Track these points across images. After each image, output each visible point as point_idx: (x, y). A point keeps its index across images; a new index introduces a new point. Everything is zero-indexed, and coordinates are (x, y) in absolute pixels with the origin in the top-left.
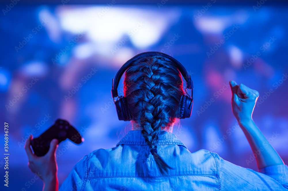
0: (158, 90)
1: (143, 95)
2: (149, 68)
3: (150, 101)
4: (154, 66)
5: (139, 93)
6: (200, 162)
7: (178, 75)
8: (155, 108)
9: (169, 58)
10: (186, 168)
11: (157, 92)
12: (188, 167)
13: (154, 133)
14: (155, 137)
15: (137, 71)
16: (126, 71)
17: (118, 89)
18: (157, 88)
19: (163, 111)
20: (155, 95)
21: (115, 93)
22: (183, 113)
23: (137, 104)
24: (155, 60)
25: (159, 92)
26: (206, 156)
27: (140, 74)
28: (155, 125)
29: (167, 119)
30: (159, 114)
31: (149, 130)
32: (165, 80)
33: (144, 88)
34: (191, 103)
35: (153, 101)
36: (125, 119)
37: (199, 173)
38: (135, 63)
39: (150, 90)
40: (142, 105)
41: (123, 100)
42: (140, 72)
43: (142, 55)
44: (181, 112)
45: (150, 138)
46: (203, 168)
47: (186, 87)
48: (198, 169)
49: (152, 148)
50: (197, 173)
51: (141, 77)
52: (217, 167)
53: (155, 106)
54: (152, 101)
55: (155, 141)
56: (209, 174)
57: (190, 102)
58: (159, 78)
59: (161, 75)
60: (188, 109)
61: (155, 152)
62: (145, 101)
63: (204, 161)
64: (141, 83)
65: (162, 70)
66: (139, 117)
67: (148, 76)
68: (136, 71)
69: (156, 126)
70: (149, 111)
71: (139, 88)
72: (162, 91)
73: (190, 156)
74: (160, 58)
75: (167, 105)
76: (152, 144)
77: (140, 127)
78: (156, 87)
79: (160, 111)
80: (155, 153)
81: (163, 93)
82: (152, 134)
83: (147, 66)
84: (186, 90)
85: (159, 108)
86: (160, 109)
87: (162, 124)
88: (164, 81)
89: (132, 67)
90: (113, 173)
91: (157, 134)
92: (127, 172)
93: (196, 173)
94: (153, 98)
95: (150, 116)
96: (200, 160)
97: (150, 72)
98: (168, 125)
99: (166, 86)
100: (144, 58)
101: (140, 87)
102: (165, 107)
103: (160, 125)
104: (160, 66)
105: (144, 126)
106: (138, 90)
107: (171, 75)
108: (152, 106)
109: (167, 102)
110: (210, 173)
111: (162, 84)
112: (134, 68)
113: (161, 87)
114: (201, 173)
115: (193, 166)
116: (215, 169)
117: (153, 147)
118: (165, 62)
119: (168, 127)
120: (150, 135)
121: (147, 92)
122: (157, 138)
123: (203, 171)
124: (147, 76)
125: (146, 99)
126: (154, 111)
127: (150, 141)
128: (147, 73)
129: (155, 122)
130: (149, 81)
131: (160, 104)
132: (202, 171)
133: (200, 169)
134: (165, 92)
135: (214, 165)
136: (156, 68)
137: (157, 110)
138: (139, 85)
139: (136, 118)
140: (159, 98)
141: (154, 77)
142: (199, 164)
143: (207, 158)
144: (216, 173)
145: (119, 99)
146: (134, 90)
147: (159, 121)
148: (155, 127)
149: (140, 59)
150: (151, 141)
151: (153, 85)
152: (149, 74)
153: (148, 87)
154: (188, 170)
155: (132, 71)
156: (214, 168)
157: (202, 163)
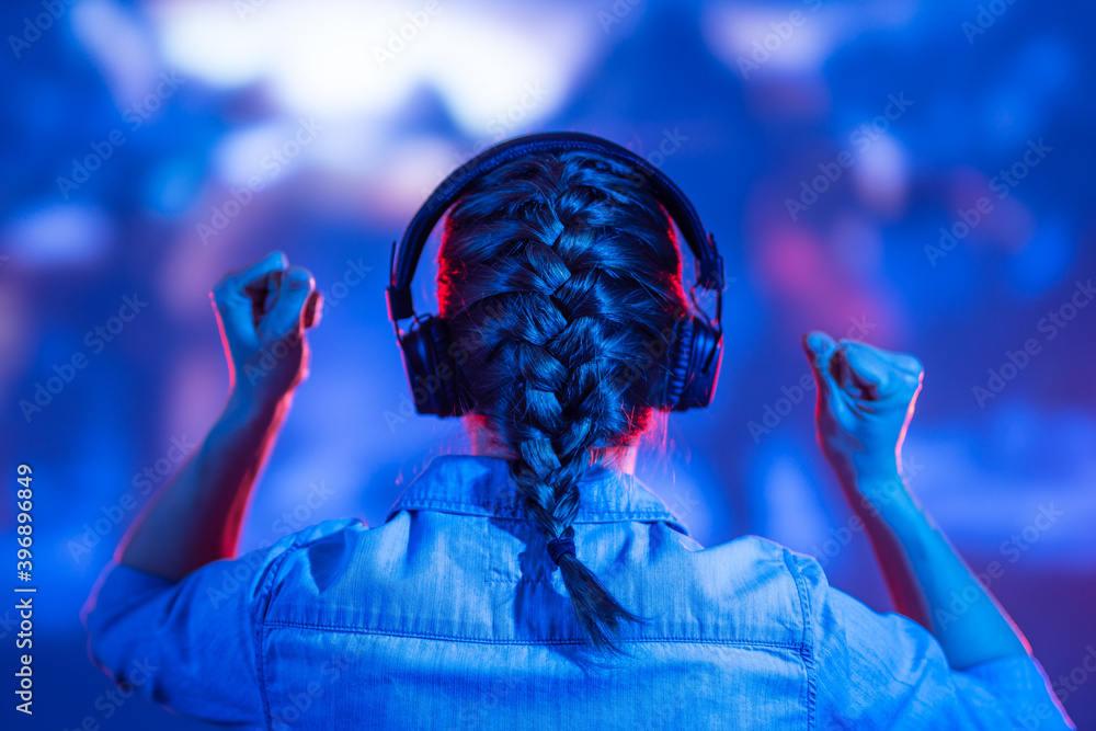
0: (582, 299)
1: (521, 317)
2: (545, 206)
3: (549, 341)
4: (568, 198)
5: (505, 307)
6: (730, 591)
7: (662, 231)
8: (571, 372)
9: (628, 163)
10: (671, 610)
11: (577, 306)
12: (677, 608)
13: (563, 474)
14: (568, 493)
15: (498, 214)
16: (449, 211)
17: (414, 286)
18: (581, 289)
19: (600, 385)
20: (571, 317)
21: (401, 303)
22: (679, 391)
23: (494, 353)
24: (572, 169)
25: (588, 307)
26: (762, 570)
27: (510, 228)
28: (569, 442)
29: (616, 416)
30: (583, 398)
31: (543, 462)
32: (609, 256)
33: (522, 287)
34: (714, 349)
35: (563, 344)
36: (444, 412)
37: (723, 634)
38: (489, 180)
39: (552, 296)
40: (517, 356)
41: (433, 330)
42: (507, 220)
43: (516, 149)
44: (672, 389)
45: (545, 493)
46: (742, 614)
47: (694, 281)
48: (717, 616)
49: (554, 535)
50: (716, 633)
51: (512, 243)
52: (805, 615)
53: (571, 362)
54: (555, 344)
55: (566, 510)
56: (769, 639)
57: (710, 345)
58: (590, 249)
59: (596, 236)
60: (701, 375)
61: (566, 552)
62: (529, 343)
63: (747, 585)
64: (514, 267)
65: (600, 214)
66: (502, 406)
67: (544, 240)
68: (490, 215)
69: (572, 446)
70: (546, 383)
71: (505, 289)
72: (599, 302)
73: (690, 564)
74: (590, 164)
75: (620, 362)
76: (555, 519)
77: (506, 445)
78: (577, 287)
79: (591, 384)
80: (567, 556)
81: (604, 310)
82: (553, 480)
83: (539, 198)
84: (695, 291)
85: (584, 369)
86: (590, 376)
87: (595, 439)
88: (606, 262)
89: (476, 195)
90: (368, 616)
91: (574, 479)
92: (424, 616)
93: (710, 633)
94: (561, 332)
95: (545, 402)
96: (732, 581)
97: (549, 221)
98: (619, 441)
99: (616, 280)
100: (526, 160)
101: (508, 283)
102: (613, 367)
103: (589, 440)
104: (593, 195)
105: (524, 444)
106: (501, 297)
107: (637, 233)
108: (558, 363)
109: (619, 349)
110: (774, 636)
111: (600, 273)
112: (486, 201)
113: (598, 287)
114: (733, 633)
115: (698, 602)
116: (798, 620)
117: (559, 530)
118: (614, 179)
119: (618, 451)
120: (546, 481)
121: (538, 305)
122: (576, 497)
123: (743, 626)
124: (538, 241)
125: (533, 335)
126: (565, 386)
127: (545, 506)
128: (539, 229)
129: (568, 429)
130: (545, 260)
131: (590, 354)
132: (737, 624)
133: (729, 616)
134: (613, 307)
135: (793, 604)
136: (576, 205)
137: (578, 377)
138: (503, 277)
139: (488, 411)
140: (587, 331)
141: (568, 243)
142: (727, 598)
143: (764, 577)
144: (799, 637)
145: (416, 327)
146: (483, 295)
147: (585, 427)
148: (568, 451)
149: (508, 166)
150: (549, 504)
151: (561, 273)
152: (546, 229)
153: (540, 283)
154: (677, 620)
155: (476, 216)
156: (793, 615)
157: (740, 593)
